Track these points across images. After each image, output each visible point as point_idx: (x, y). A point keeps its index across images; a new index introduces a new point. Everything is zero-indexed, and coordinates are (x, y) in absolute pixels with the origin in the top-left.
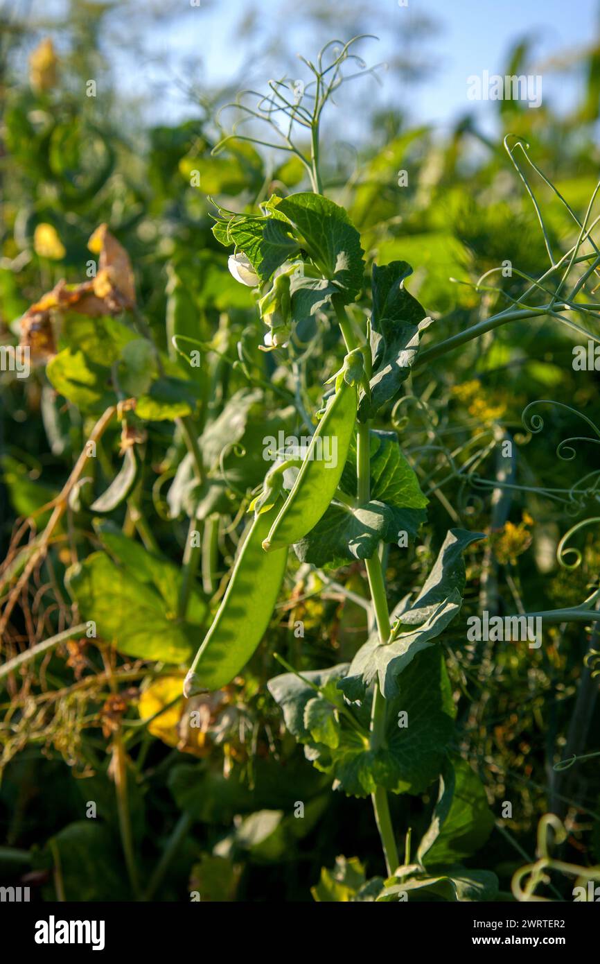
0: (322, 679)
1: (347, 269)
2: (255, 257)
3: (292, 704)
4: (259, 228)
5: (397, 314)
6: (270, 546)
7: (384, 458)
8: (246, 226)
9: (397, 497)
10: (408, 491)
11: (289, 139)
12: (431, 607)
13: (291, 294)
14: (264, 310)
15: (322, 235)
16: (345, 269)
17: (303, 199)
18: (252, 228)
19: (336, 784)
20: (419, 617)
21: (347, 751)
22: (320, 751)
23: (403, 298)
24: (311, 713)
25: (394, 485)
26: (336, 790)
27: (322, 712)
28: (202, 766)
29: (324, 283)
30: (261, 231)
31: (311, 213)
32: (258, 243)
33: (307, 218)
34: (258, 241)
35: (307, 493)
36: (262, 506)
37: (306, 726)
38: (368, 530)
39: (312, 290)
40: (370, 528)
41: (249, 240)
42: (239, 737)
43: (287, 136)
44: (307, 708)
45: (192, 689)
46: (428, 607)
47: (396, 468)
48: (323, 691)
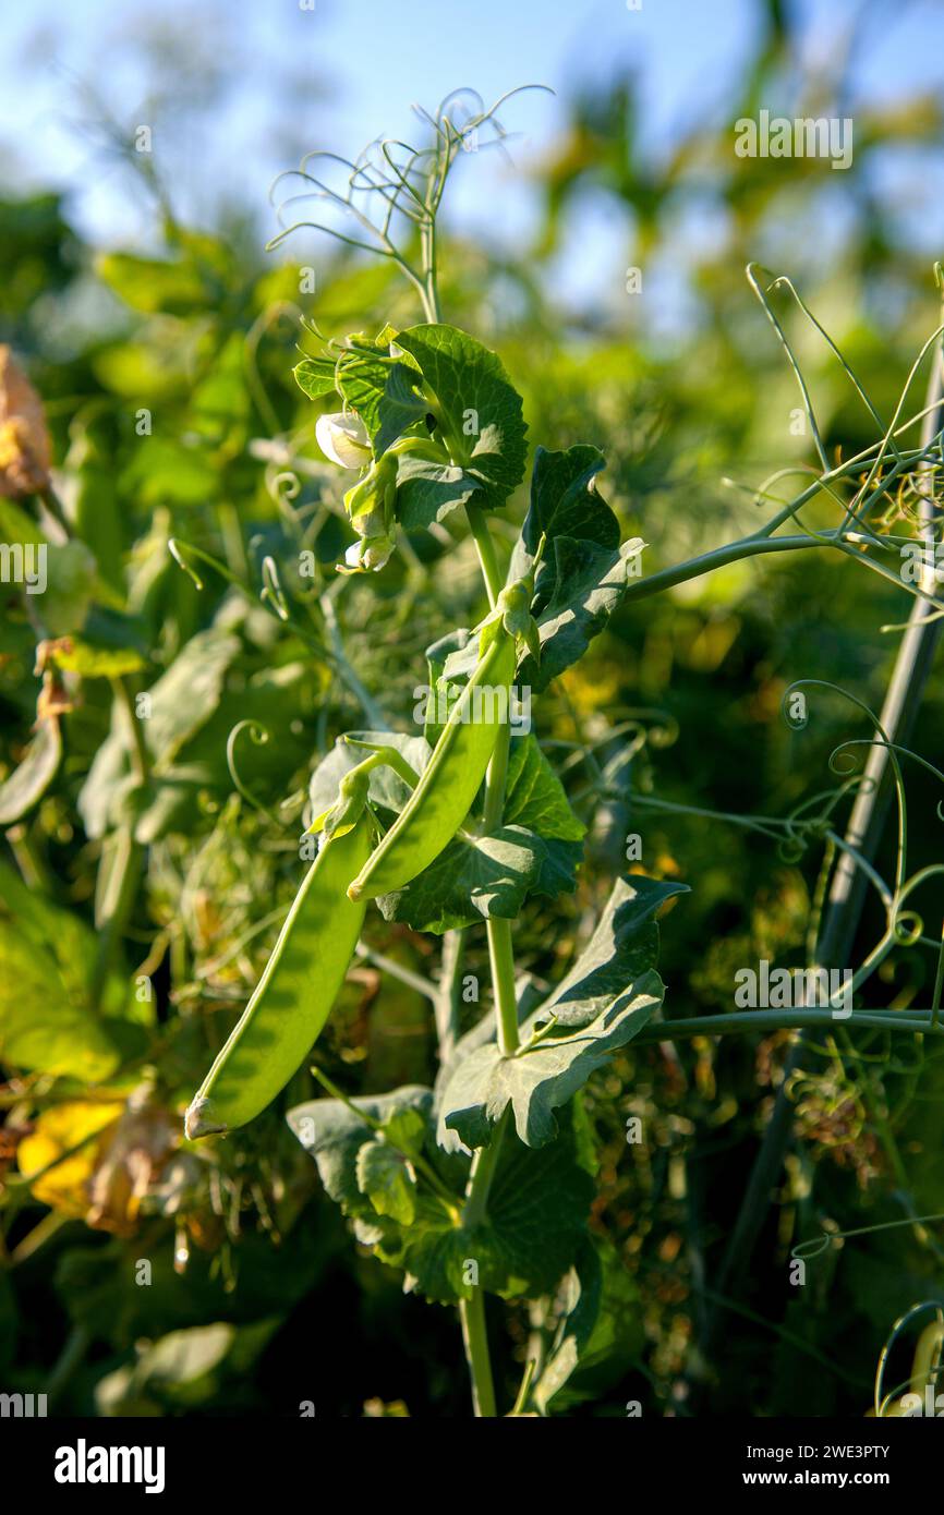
0: (382, 1111)
1: (497, 452)
2: (372, 421)
3: (334, 1151)
4: (382, 376)
5: (573, 529)
6: (362, 892)
7: (519, 757)
8: (365, 371)
9: (542, 821)
10: (558, 813)
11: (385, 236)
12: (598, 999)
13: (398, 484)
14: (355, 508)
15: (456, 396)
16: (494, 452)
17: (434, 335)
18: (373, 374)
19: (410, 1283)
20: (579, 1013)
21: (426, 1228)
22: (381, 1228)
23: (590, 506)
24: (369, 1166)
25: (537, 802)
26: (411, 1293)
27: (385, 1165)
28: (112, 1251)
29: (454, 473)
30: (384, 381)
31: (444, 359)
32: (377, 399)
33: (436, 367)
34: (377, 395)
35: (433, 809)
36: (336, 828)
37: (362, 1188)
38: (510, 873)
39: (433, 481)
40: (510, 869)
41: (365, 393)
42: (210, 1203)
43: (382, 230)
44: (362, 1158)
45: (200, 1125)
46: (592, 1000)
47: (538, 773)
48: (385, 1129)
